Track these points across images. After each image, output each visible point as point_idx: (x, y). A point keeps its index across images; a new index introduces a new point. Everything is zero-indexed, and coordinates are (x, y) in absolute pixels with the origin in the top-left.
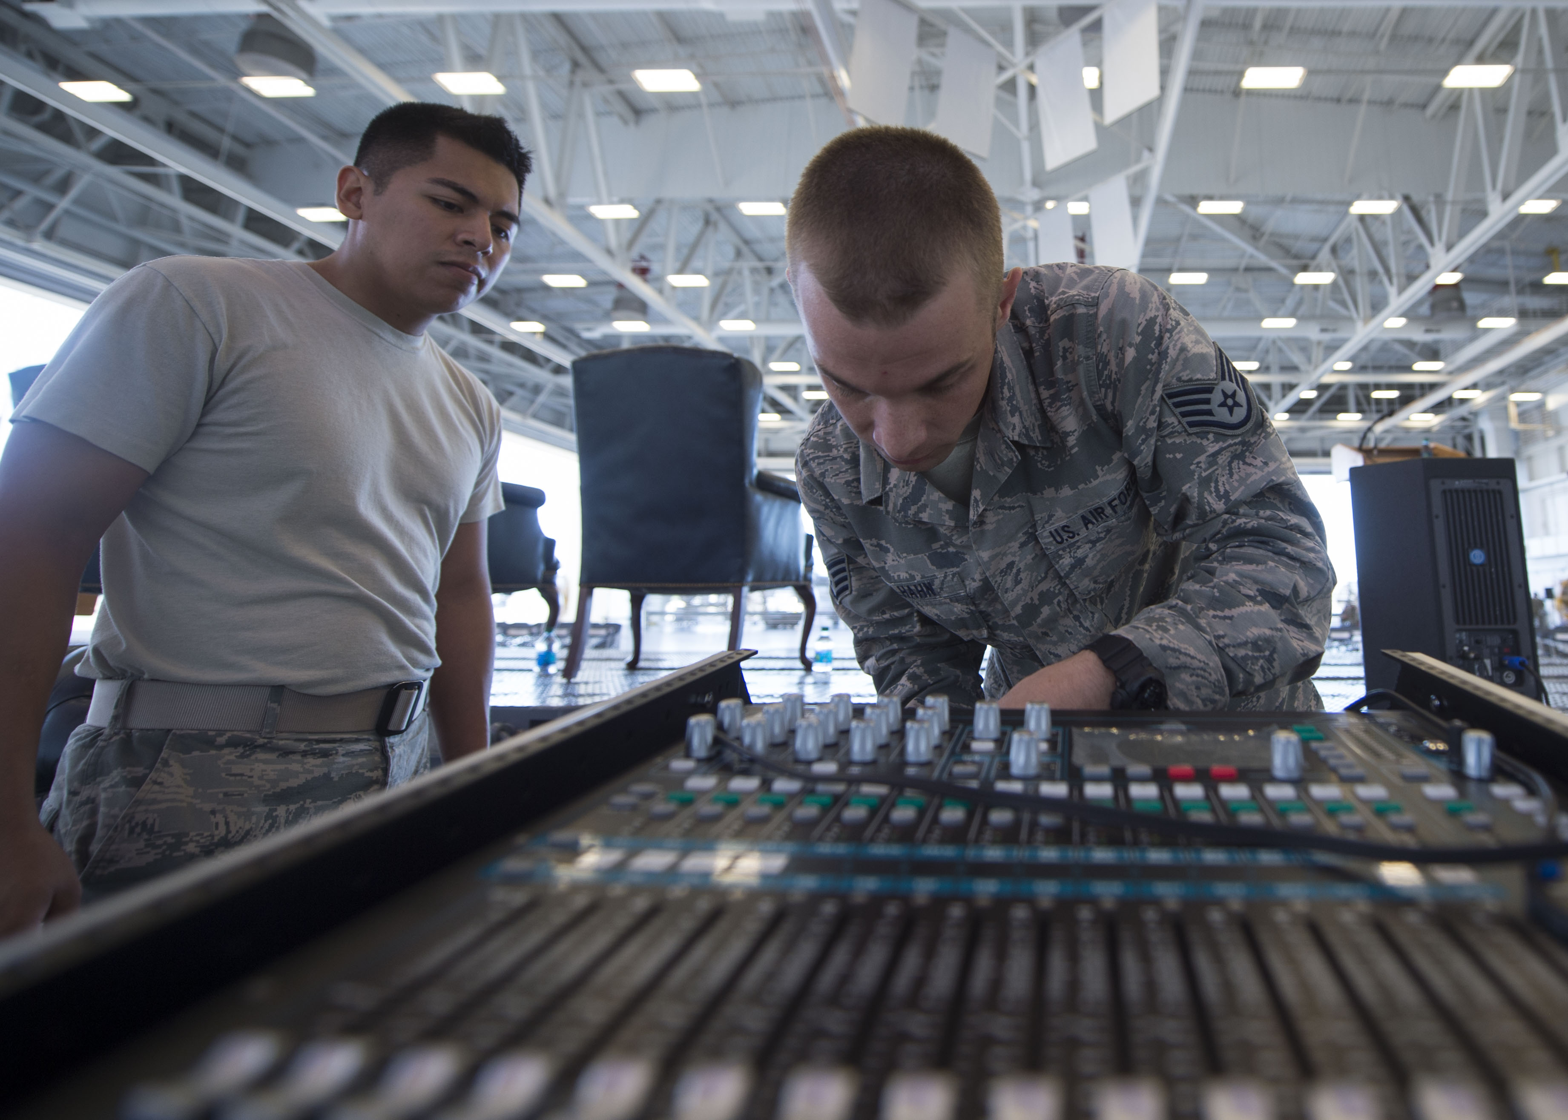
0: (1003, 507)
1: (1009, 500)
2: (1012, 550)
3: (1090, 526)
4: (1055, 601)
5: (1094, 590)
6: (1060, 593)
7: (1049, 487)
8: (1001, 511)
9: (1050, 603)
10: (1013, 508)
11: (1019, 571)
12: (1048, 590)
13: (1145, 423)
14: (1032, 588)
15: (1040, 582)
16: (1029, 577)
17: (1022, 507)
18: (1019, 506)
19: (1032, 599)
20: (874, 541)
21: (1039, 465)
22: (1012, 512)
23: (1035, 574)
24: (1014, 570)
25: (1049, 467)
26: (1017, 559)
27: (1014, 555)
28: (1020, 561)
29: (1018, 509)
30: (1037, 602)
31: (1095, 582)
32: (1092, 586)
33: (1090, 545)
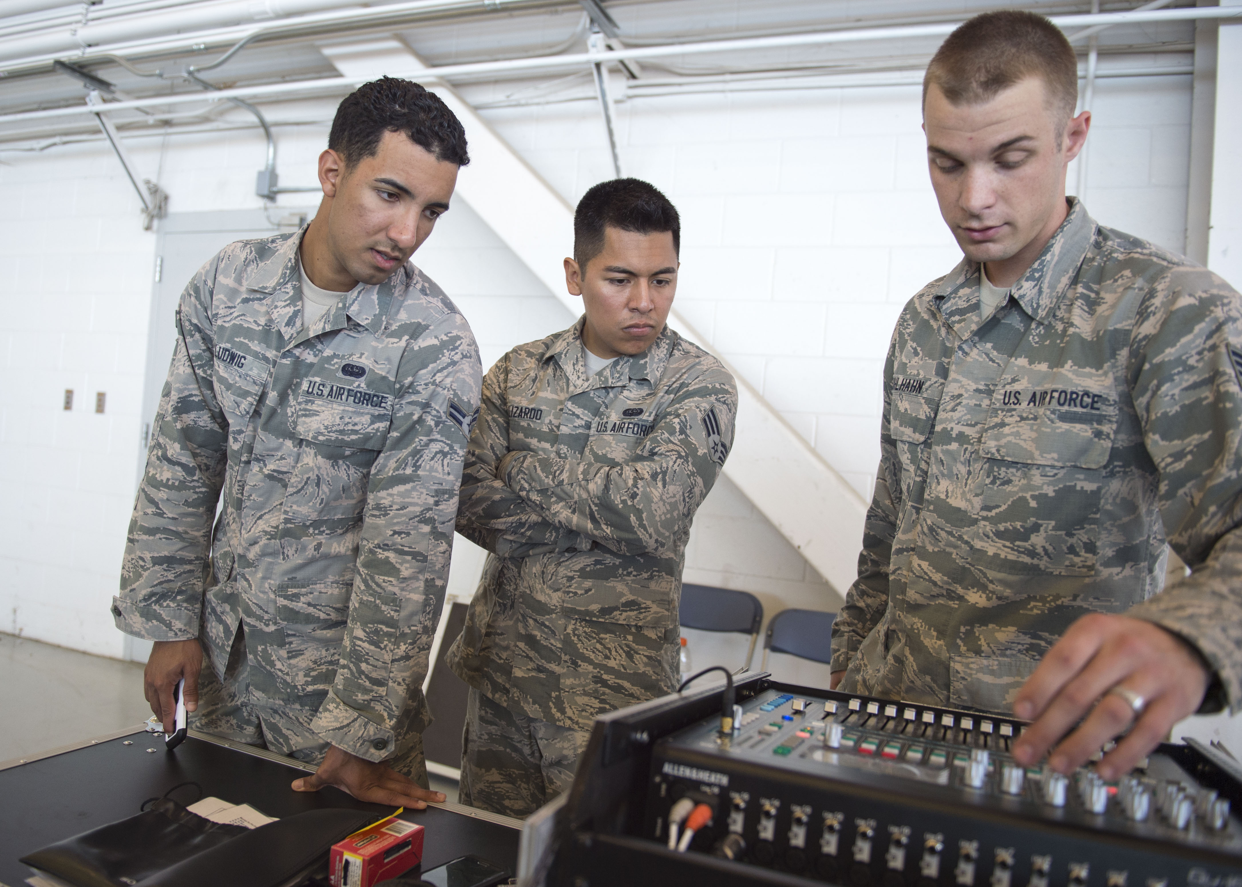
0: (987, 355)
1: (995, 353)
2: (968, 387)
3: (1032, 404)
4: (965, 446)
5: (993, 454)
6: (972, 444)
7: (1025, 357)
8: (984, 356)
9: (961, 445)
10: (993, 361)
11: (960, 403)
12: (968, 436)
13: (1188, 358)
14: (959, 423)
15: (967, 425)
16: (963, 413)
17: (999, 365)
18: (998, 363)
19: (952, 429)
20: (914, 345)
21: (1031, 337)
22: (991, 363)
23: (969, 416)
24: (958, 401)
25: (1036, 343)
26: (966, 395)
27: (967, 391)
28: (966, 398)
29: (995, 365)
30: (954, 436)
31: (998, 451)
32: (994, 450)
33: (1018, 419)
